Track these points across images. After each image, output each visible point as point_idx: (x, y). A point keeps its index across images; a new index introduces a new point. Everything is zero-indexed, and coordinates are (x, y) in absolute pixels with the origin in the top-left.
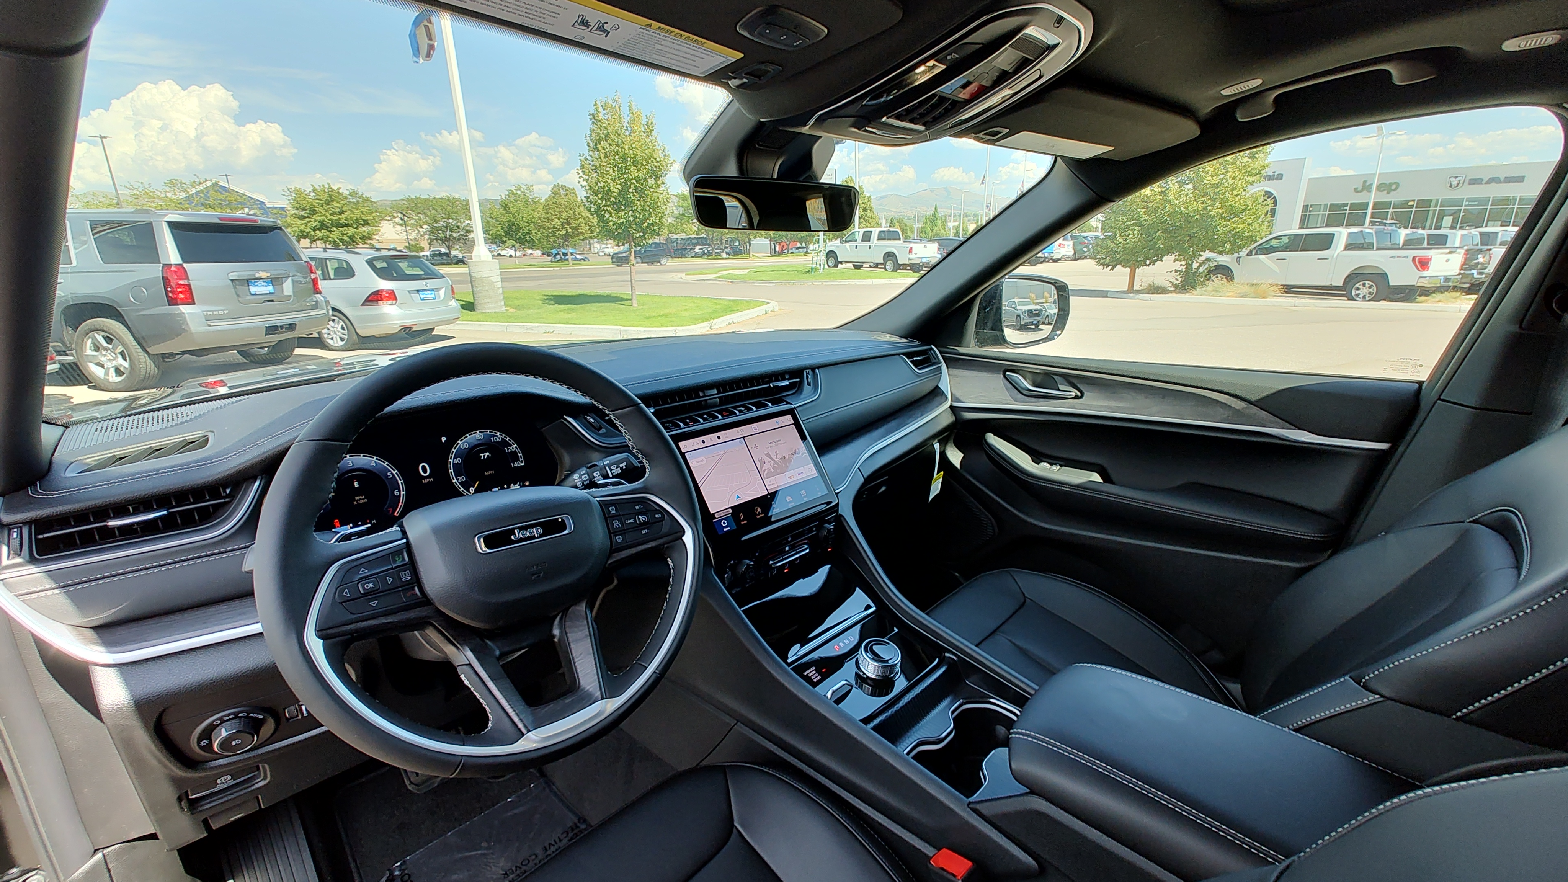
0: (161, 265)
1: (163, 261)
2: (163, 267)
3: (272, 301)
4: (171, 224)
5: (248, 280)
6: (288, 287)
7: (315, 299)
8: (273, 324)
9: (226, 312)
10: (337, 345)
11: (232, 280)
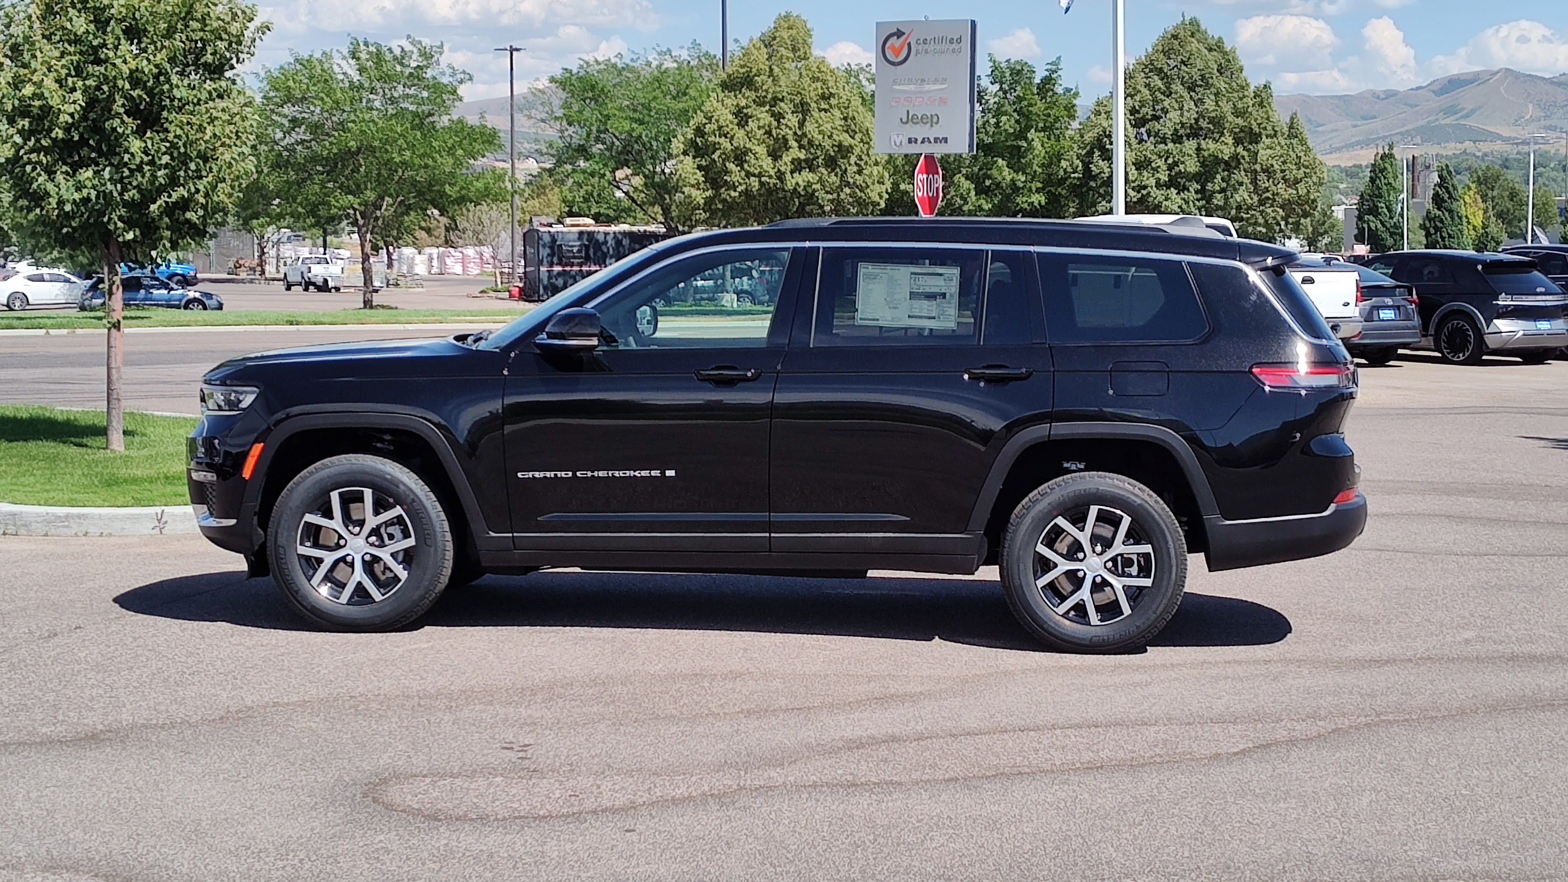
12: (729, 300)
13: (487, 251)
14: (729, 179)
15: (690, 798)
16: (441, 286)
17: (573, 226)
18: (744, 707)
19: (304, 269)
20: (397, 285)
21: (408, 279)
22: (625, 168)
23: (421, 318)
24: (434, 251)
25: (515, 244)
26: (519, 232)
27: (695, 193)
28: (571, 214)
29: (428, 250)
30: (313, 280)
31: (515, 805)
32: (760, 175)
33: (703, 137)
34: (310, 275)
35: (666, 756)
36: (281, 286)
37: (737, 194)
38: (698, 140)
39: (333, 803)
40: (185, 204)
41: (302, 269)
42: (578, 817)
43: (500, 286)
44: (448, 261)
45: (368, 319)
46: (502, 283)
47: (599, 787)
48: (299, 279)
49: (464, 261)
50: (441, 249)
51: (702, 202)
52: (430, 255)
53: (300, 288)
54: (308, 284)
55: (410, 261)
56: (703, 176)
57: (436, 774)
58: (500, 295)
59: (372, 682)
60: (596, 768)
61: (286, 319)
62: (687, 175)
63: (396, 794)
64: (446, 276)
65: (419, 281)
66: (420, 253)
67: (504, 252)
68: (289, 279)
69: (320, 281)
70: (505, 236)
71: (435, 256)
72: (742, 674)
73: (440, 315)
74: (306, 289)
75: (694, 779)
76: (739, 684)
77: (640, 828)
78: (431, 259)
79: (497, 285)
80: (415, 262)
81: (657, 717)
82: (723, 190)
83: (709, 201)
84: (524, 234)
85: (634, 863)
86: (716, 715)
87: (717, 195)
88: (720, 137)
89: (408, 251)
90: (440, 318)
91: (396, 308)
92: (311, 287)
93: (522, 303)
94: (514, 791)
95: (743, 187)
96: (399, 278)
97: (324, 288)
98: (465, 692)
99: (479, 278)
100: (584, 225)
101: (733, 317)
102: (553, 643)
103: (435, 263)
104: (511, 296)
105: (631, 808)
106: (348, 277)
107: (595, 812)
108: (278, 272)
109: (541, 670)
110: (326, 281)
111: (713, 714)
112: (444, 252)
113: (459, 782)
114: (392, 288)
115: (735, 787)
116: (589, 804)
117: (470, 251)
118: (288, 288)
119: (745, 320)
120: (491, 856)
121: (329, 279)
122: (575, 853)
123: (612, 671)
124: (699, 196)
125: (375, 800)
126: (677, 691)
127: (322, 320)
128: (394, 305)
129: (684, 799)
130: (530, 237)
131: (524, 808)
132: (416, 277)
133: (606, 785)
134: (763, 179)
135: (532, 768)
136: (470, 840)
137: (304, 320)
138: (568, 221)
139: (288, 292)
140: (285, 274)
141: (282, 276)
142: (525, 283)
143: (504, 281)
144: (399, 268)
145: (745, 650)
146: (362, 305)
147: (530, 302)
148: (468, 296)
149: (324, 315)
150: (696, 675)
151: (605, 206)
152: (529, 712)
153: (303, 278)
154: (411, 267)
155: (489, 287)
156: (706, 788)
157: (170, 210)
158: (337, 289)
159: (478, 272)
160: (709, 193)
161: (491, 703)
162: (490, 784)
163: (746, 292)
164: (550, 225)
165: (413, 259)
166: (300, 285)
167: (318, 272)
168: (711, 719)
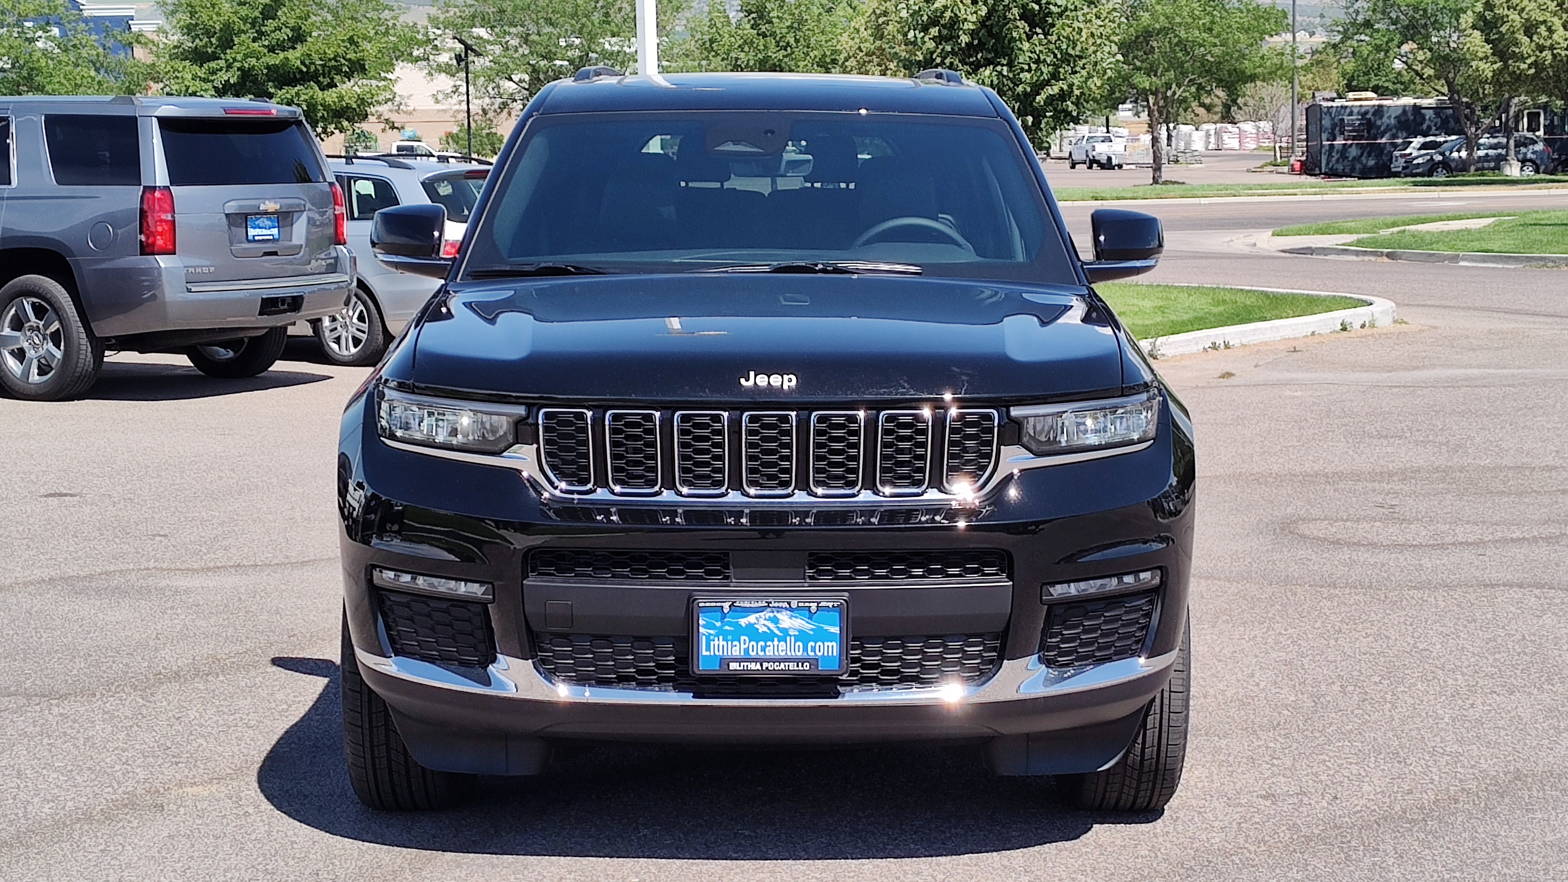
0: (142, 187)
1: (146, 181)
2: (144, 192)
3: (275, 253)
4: (164, 122)
5: (246, 215)
6: (300, 231)
7: (334, 254)
8: (273, 293)
9: (212, 269)
10: (346, 353)
11: (227, 215)
12: (1513, 170)
13: (1266, 126)
14: (1517, 50)
15: (1524, 539)
16: (1219, 161)
17: (1355, 100)
18: (1560, 488)
19: (1089, 147)
20: (1177, 162)
21: (1187, 155)
22: (1410, 42)
23: (1216, 192)
24: (1211, 127)
25: (1296, 119)
26: (1301, 109)
27: (1482, 65)
28: (1350, 88)
29: (1205, 127)
30: (1097, 158)
31: (1395, 538)
32: (1552, 48)
33: (1492, 11)
34: (1094, 153)
35: (1502, 515)
36: (1067, 164)
37: (1526, 66)
38: (1486, 13)
39: (1261, 533)
40: (1063, 96)
41: (1087, 148)
42: (1443, 546)
43: (1279, 160)
44: (1225, 137)
45: (1166, 195)
46: (1281, 157)
47: (1454, 530)
48: (1084, 157)
49: (1241, 136)
50: (1219, 125)
51: (1490, 75)
52: (1208, 131)
53: (1085, 166)
54: (1092, 162)
55: (1187, 138)
56: (1491, 48)
57: (1333, 520)
58: (1280, 169)
59: (1263, 466)
60: (1449, 519)
61: (1091, 195)
62: (1475, 48)
63: (1304, 528)
64: (1223, 151)
65: (1197, 158)
66: (1197, 129)
67: (1284, 125)
68: (1074, 158)
69: (1104, 159)
70: (1285, 111)
71: (1212, 132)
72: (1556, 468)
73: (1232, 189)
74: (1090, 167)
75: (1526, 528)
76: (1554, 474)
77: (1487, 553)
78: (1208, 135)
79: (1276, 159)
80: (1193, 139)
81: (1492, 492)
82: (1510, 62)
83: (1497, 74)
84: (1307, 109)
85: (1488, 571)
86: (1538, 493)
87: (1506, 66)
88: (1509, 10)
89: (1184, 129)
90: (1233, 192)
91: (1183, 183)
92: (1095, 165)
93: (1304, 177)
94: (1391, 530)
95: (1533, 59)
96: (1179, 155)
97: (1107, 165)
98: (1337, 473)
99: (1256, 152)
100: (1366, 99)
101: (1520, 186)
102: (1398, 444)
103: (1212, 139)
104: (1293, 170)
105: (1480, 543)
106: (1130, 155)
107: (1453, 544)
108: (1061, 151)
109: (1393, 461)
110: (1109, 159)
111: (1535, 491)
112: (1221, 128)
113: (1348, 524)
114: (1172, 165)
115: (1558, 534)
116: (1449, 539)
117: (1248, 127)
118: (1073, 167)
119: (1531, 189)
120: (1383, 565)
121: (1113, 157)
122: (1444, 565)
123: (1450, 464)
124: (1487, 69)
125: (1291, 532)
126: (1505, 477)
127: (1125, 195)
128: (1181, 181)
129: (1519, 539)
130: (1313, 112)
131: (1401, 540)
132: (1196, 153)
133: (1459, 530)
134: (1555, 51)
135: (1401, 518)
136: (1366, 555)
137: (1108, 196)
138: (1351, 95)
139: (1073, 170)
140: (1070, 153)
141: (1067, 155)
142: (1307, 157)
143: (1283, 155)
144: (1177, 145)
145: (1557, 452)
146: (1151, 181)
147: (1311, 175)
148: (1248, 171)
149: (1124, 190)
150: (1519, 467)
151: (1384, 79)
152: (1390, 486)
153: (1087, 156)
154: (1188, 144)
155: (1269, 161)
156: (1536, 533)
157: (1050, 100)
158: (1120, 166)
159: (1254, 146)
160: (1498, 65)
161: (1359, 480)
162: (1373, 526)
163: (1531, 160)
164: (1333, 100)
165: (1190, 135)
166: (1085, 163)
167: (1102, 150)
168: (1534, 494)
